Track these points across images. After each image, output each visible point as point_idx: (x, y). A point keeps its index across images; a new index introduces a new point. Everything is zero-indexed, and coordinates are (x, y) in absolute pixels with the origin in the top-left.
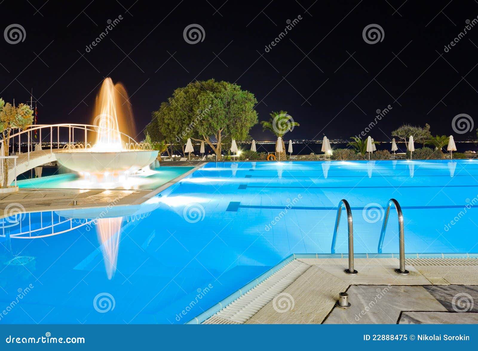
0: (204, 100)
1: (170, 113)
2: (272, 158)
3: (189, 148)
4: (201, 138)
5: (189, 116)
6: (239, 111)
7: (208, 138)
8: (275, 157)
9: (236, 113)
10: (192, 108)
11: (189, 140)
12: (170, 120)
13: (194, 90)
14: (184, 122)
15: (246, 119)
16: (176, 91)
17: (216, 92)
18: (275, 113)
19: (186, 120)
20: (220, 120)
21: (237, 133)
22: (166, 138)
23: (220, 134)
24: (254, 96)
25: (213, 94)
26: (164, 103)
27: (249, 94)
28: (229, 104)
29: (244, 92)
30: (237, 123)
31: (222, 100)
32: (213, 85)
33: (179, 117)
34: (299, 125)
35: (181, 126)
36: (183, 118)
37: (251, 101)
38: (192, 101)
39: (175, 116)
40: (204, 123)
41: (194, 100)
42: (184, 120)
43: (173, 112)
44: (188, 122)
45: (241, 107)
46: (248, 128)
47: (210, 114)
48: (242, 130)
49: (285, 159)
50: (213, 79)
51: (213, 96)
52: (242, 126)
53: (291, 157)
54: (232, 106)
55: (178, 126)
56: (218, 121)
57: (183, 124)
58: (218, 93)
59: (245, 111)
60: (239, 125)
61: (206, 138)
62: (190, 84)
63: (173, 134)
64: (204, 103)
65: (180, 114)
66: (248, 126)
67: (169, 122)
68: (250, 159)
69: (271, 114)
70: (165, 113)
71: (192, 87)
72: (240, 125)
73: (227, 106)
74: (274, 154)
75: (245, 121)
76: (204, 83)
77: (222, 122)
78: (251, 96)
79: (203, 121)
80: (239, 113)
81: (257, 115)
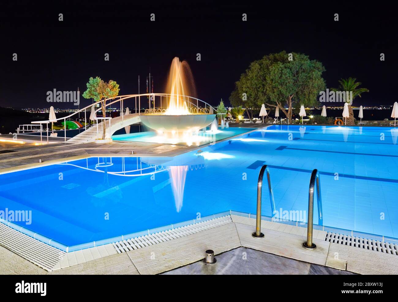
0: (275, 70)
1: (248, 82)
2: (339, 123)
3: (263, 112)
4: (275, 104)
5: (263, 85)
6: (307, 79)
7: (280, 104)
8: (342, 122)
9: (304, 81)
10: (265, 77)
11: (263, 106)
12: (247, 89)
13: (267, 61)
14: (259, 90)
15: (313, 86)
16: (252, 64)
17: (286, 63)
18: (344, 80)
19: (260, 88)
20: (289, 88)
21: (305, 99)
22: (245, 104)
23: (290, 100)
24: (322, 65)
25: (283, 64)
26: (243, 74)
27: (317, 62)
28: (297, 73)
29: (313, 61)
30: (304, 90)
31: (291, 70)
32: (284, 56)
33: (255, 86)
34: (368, 91)
35: (257, 93)
36: (258, 86)
37: (319, 69)
38: (265, 72)
39: (251, 85)
40: (275, 90)
41: (267, 71)
42: (259, 88)
43: (249, 81)
44: (262, 89)
45: (308, 75)
46: (315, 94)
47: (280, 83)
48: (309, 96)
49: (353, 123)
50: (284, 51)
51: (282, 66)
52: (310, 93)
53: (361, 122)
54: (301, 75)
55: (254, 93)
56: (287, 88)
57: (258, 91)
58: (288, 64)
59: (312, 79)
60: (306, 91)
61: (279, 104)
62: (265, 57)
63: (250, 100)
64: (274, 73)
65: (255, 83)
66: (315, 93)
67: (246, 90)
68: (318, 123)
69: (340, 81)
70: (244, 82)
71: (266, 59)
72: (308, 92)
73: (296, 75)
74: (342, 119)
75: (312, 88)
76: (276, 55)
77: (291, 89)
78: (319, 64)
79: (274, 89)
80: (306, 81)
81: (324, 82)
